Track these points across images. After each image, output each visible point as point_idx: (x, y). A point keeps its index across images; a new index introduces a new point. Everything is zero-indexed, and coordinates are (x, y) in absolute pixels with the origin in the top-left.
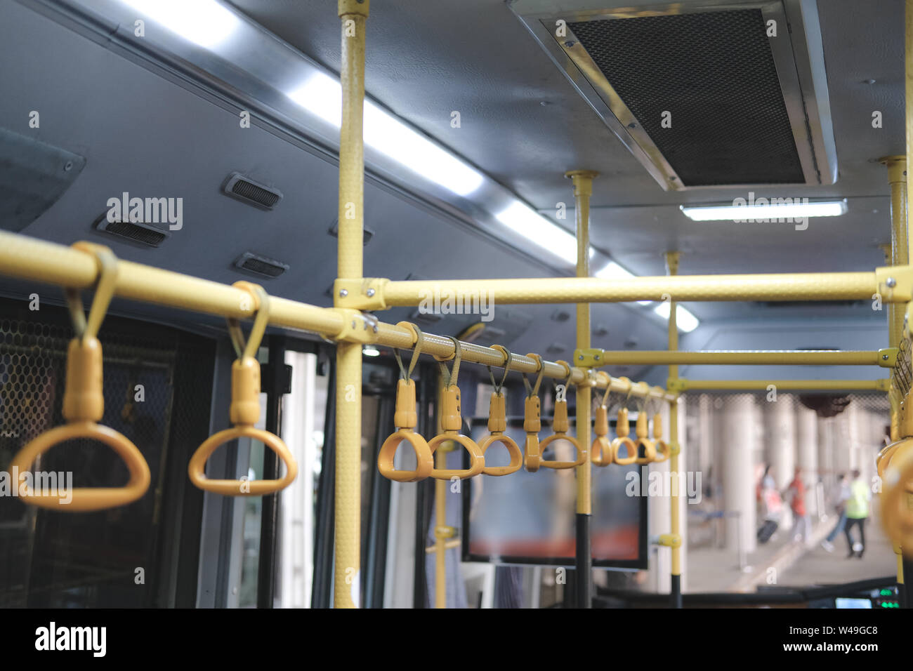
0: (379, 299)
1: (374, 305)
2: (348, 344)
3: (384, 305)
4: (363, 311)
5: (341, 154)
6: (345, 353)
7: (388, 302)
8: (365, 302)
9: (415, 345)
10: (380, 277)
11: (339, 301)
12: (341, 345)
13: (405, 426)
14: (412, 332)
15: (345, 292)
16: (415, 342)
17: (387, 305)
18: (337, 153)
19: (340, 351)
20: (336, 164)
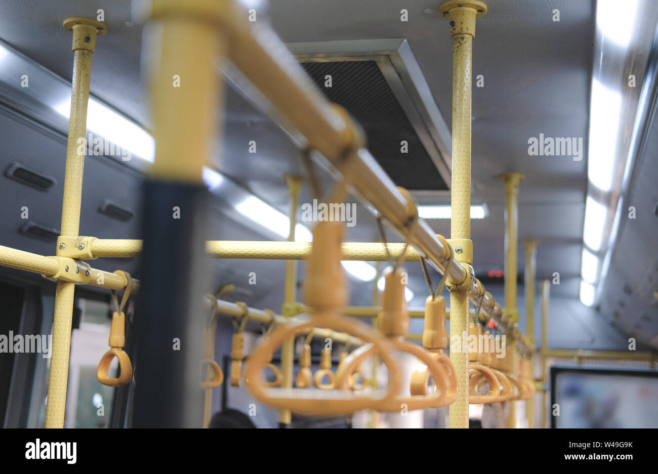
0: (87, 251)
1: (84, 255)
2: (63, 282)
3: (91, 256)
4: (77, 260)
5: (69, 137)
6: (61, 289)
7: (94, 254)
8: (77, 253)
9: (125, 288)
10: (89, 235)
11: (59, 252)
12: (59, 283)
13: (116, 346)
14: (124, 278)
15: (64, 245)
16: (125, 285)
17: (94, 256)
18: (66, 136)
19: (58, 287)
20: (65, 143)
